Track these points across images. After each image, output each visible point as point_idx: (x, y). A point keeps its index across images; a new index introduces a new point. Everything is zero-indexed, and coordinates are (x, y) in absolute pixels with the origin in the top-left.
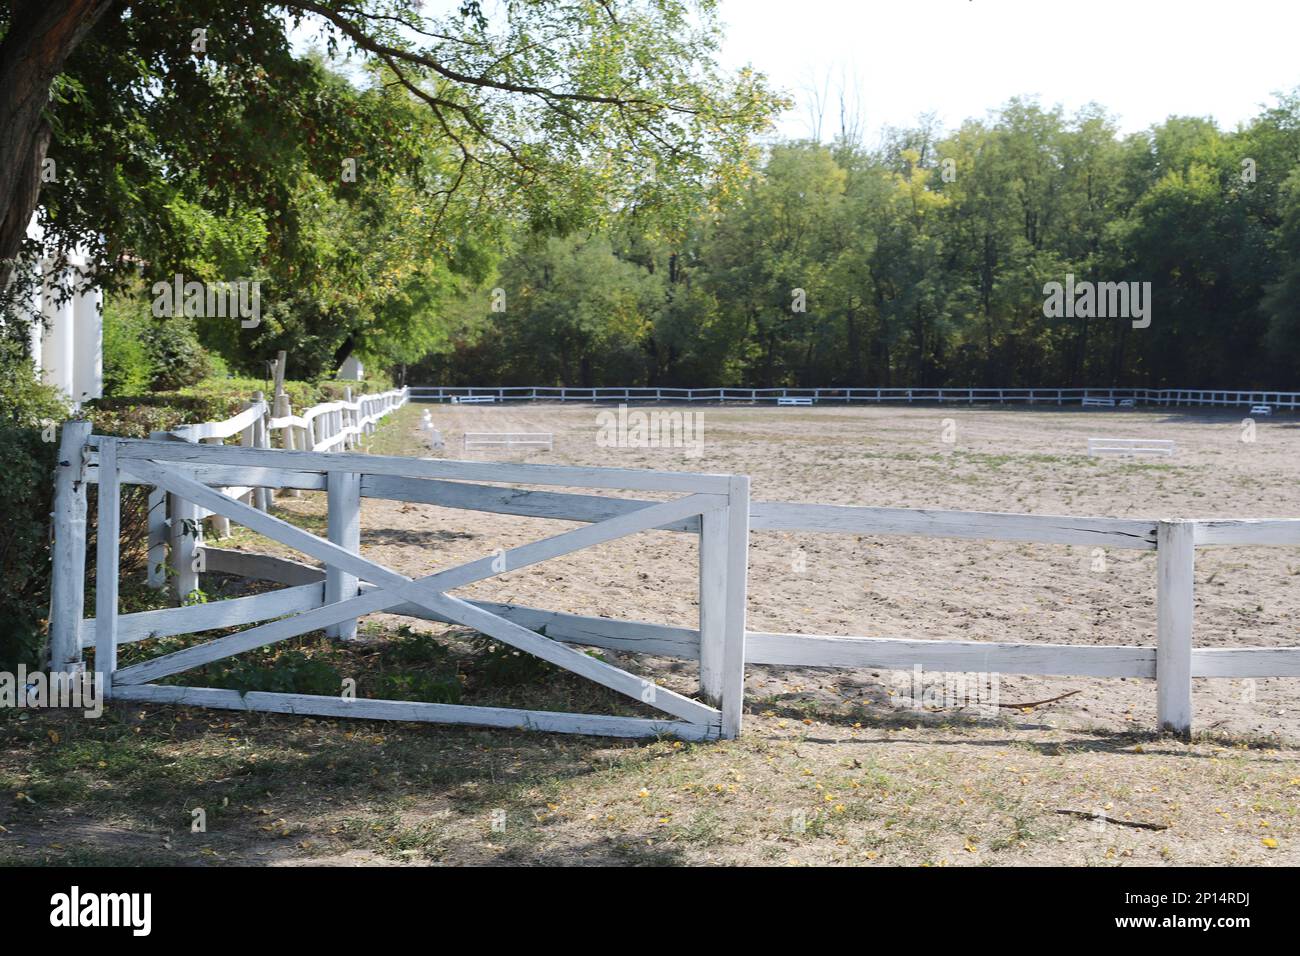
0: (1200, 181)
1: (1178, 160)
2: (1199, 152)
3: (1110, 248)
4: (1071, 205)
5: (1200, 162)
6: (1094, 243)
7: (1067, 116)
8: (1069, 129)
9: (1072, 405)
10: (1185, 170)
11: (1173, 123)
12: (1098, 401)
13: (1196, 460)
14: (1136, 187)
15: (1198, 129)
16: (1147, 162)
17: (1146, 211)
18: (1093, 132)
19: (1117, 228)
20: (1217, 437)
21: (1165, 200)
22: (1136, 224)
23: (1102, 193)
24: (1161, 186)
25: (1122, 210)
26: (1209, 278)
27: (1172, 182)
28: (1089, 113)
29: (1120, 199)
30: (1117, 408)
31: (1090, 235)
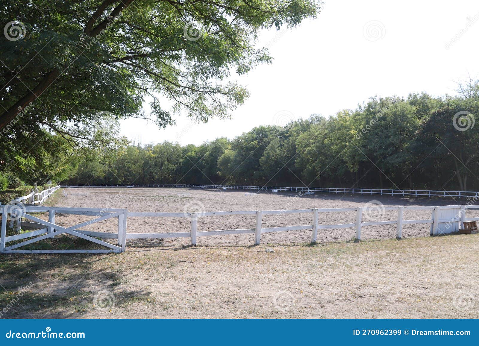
0: (193, 153)
1: (190, 150)
2: (193, 149)
3: (180, 163)
4: (174, 156)
5: (193, 151)
6: (178, 163)
7: (173, 143)
8: (174, 145)
9: (175, 187)
10: (191, 152)
11: (189, 145)
12: (178, 186)
14: (184, 154)
15: (193, 146)
16: (185, 151)
17: (185, 158)
18: (178, 145)
19: (181, 160)
20: (196, 192)
21: (189, 156)
22: (184, 160)
23: (179, 155)
24: (188, 154)
25: (182, 158)
27: (189, 154)
29: (182, 156)
30: (181, 188)
31: (177, 161)
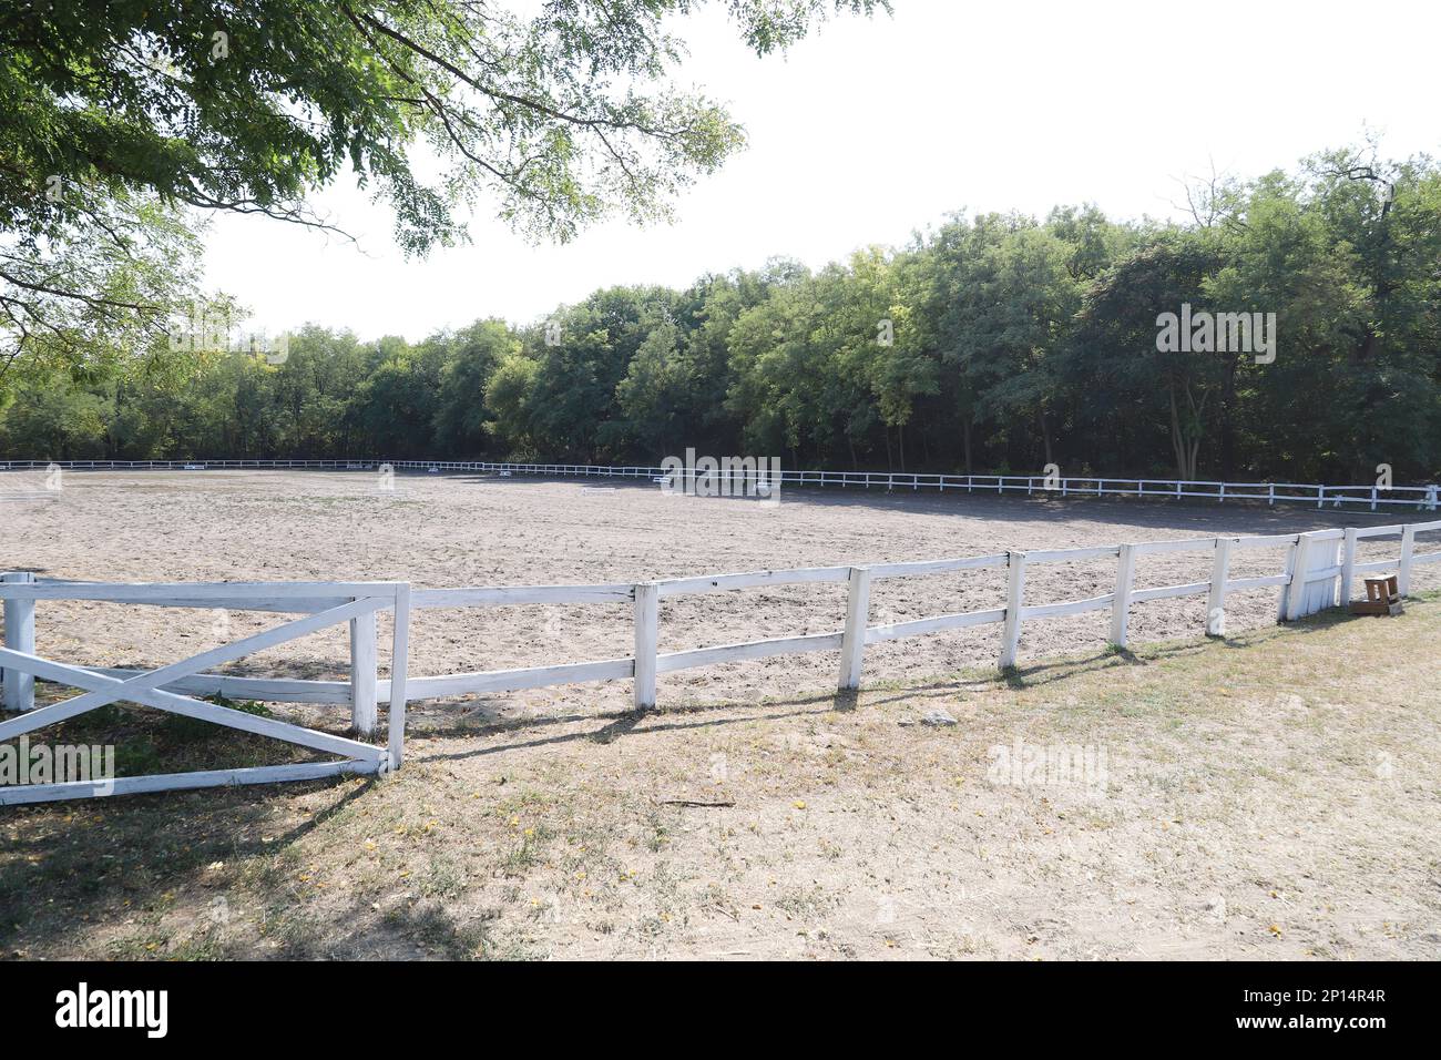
0: (402, 366)
1: (391, 356)
2: (401, 353)
3: (358, 394)
4: (339, 373)
5: (402, 357)
6: (351, 393)
7: (334, 332)
8: (337, 338)
9: (342, 468)
10: (395, 361)
11: (385, 338)
12: (355, 466)
14: (372, 367)
15: (399, 341)
16: (376, 356)
17: (376, 379)
18: (347, 343)
19: (362, 386)
21: (385, 374)
22: (371, 384)
23: (354, 368)
24: (384, 367)
25: (364, 378)
26: (407, 410)
27: (388, 365)
28: (344, 332)
29: (364, 372)
30: (364, 469)
31: (348, 388)
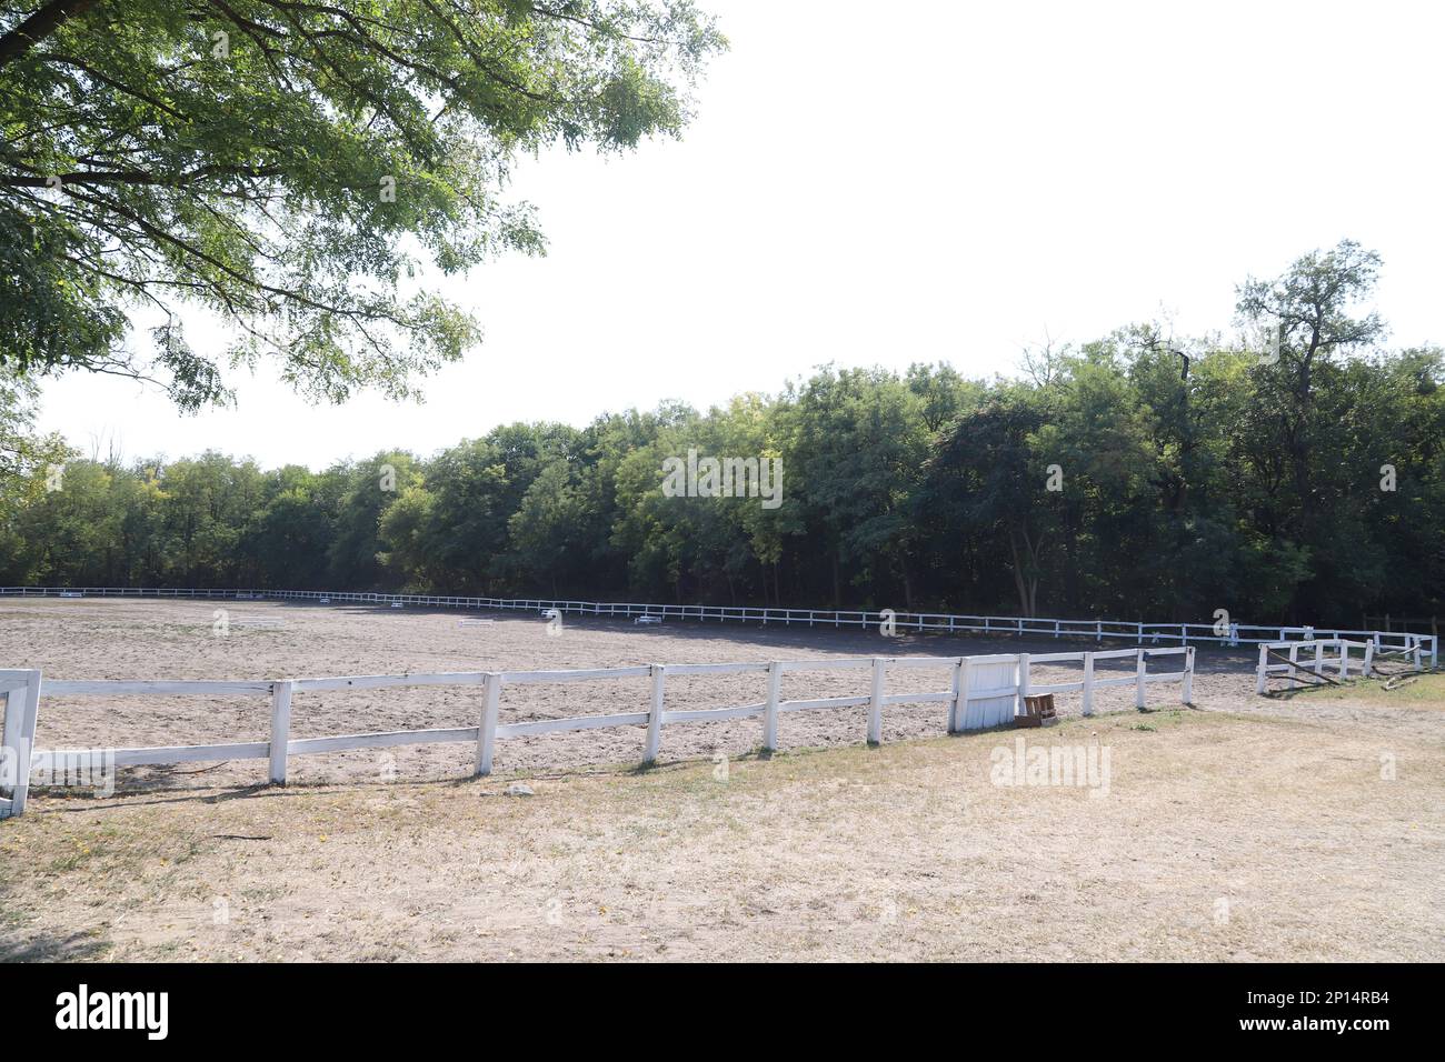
0: (301, 494)
1: (291, 484)
2: (300, 482)
3: (255, 523)
4: (236, 502)
5: (301, 486)
6: (247, 521)
7: (236, 460)
8: (238, 466)
9: (231, 597)
10: (294, 490)
11: (288, 467)
12: (245, 596)
13: (293, 627)
14: (269, 496)
15: (300, 471)
16: (275, 484)
17: (273, 507)
18: (248, 470)
19: (259, 514)
20: (303, 614)
21: (282, 503)
22: (268, 513)
23: (252, 497)
24: (282, 496)
25: (262, 506)
26: (303, 539)
27: (287, 494)
28: (247, 459)
29: (261, 500)
30: (254, 599)
31: (244, 517)
